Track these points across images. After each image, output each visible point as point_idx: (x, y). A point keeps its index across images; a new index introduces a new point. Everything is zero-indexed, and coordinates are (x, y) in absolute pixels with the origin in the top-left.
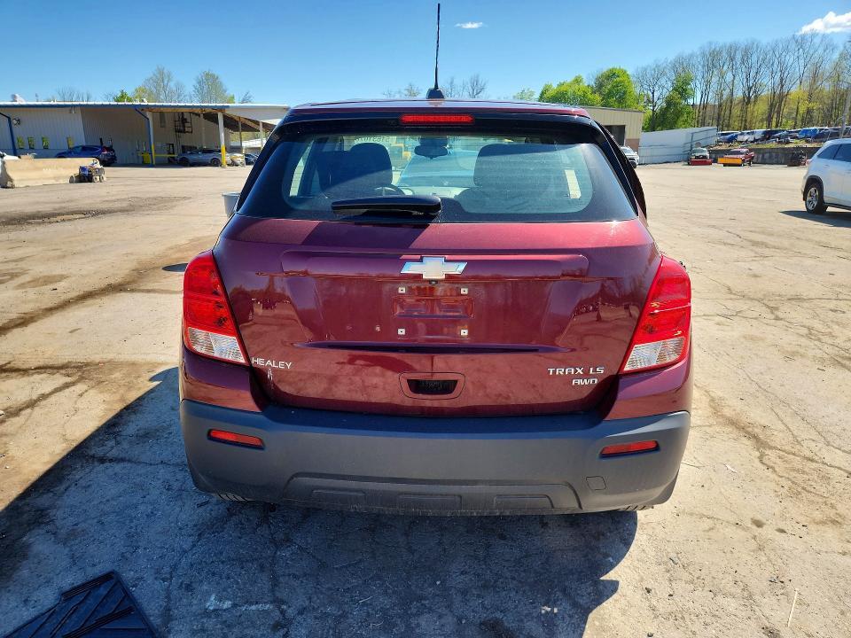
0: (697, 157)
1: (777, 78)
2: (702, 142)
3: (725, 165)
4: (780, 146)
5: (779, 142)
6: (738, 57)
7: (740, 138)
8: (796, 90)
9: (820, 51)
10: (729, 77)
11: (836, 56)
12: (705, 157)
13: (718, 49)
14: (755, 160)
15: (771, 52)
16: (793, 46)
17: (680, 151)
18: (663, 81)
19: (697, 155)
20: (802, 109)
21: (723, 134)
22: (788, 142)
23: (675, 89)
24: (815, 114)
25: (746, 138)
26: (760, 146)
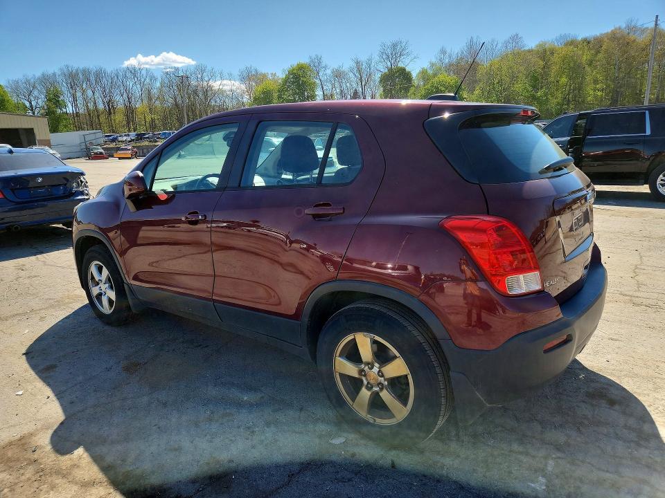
0: (96, 153)
1: (125, 95)
2: (94, 142)
3: (120, 158)
4: (151, 144)
5: (150, 141)
6: (92, 79)
7: (120, 139)
8: (139, 106)
9: (148, 80)
10: (89, 93)
11: (158, 84)
12: (101, 153)
13: (74, 71)
14: (138, 154)
15: (116, 78)
16: (129, 75)
17: (78, 149)
18: (36, 93)
19: (96, 151)
20: (148, 118)
21: (106, 136)
22: (156, 141)
23: (49, 100)
24: (157, 122)
25: (125, 138)
26: (138, 144)
